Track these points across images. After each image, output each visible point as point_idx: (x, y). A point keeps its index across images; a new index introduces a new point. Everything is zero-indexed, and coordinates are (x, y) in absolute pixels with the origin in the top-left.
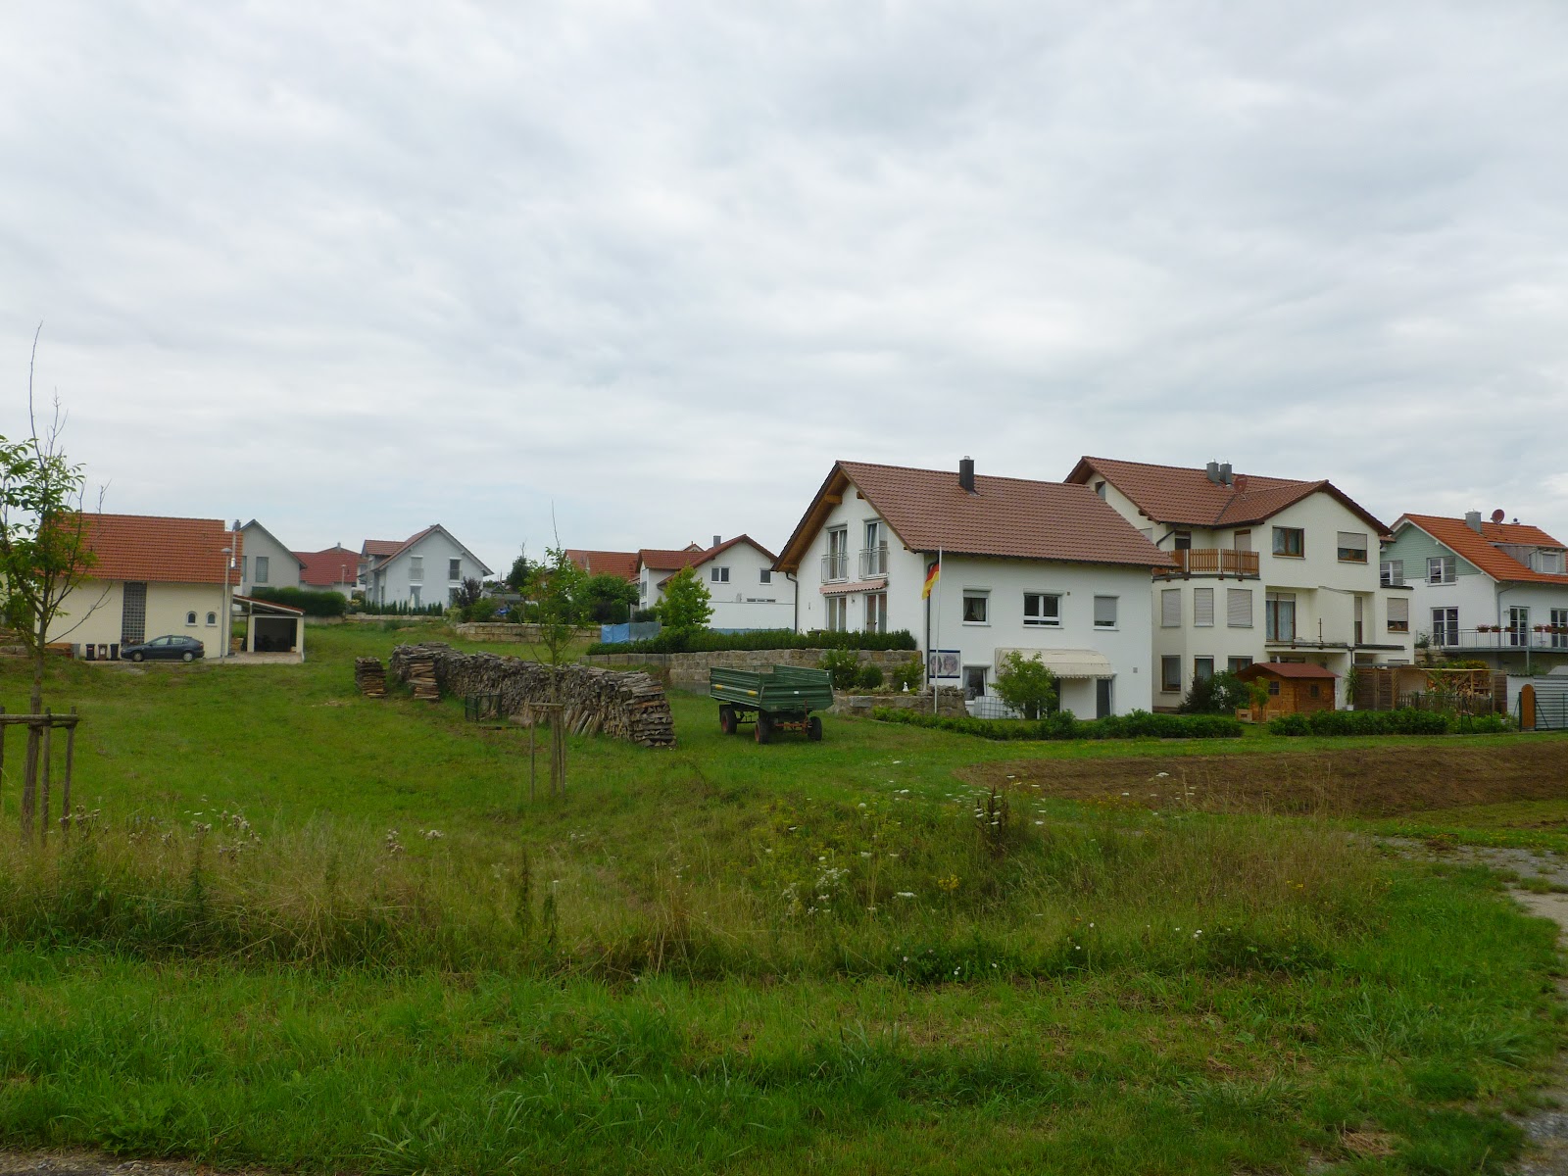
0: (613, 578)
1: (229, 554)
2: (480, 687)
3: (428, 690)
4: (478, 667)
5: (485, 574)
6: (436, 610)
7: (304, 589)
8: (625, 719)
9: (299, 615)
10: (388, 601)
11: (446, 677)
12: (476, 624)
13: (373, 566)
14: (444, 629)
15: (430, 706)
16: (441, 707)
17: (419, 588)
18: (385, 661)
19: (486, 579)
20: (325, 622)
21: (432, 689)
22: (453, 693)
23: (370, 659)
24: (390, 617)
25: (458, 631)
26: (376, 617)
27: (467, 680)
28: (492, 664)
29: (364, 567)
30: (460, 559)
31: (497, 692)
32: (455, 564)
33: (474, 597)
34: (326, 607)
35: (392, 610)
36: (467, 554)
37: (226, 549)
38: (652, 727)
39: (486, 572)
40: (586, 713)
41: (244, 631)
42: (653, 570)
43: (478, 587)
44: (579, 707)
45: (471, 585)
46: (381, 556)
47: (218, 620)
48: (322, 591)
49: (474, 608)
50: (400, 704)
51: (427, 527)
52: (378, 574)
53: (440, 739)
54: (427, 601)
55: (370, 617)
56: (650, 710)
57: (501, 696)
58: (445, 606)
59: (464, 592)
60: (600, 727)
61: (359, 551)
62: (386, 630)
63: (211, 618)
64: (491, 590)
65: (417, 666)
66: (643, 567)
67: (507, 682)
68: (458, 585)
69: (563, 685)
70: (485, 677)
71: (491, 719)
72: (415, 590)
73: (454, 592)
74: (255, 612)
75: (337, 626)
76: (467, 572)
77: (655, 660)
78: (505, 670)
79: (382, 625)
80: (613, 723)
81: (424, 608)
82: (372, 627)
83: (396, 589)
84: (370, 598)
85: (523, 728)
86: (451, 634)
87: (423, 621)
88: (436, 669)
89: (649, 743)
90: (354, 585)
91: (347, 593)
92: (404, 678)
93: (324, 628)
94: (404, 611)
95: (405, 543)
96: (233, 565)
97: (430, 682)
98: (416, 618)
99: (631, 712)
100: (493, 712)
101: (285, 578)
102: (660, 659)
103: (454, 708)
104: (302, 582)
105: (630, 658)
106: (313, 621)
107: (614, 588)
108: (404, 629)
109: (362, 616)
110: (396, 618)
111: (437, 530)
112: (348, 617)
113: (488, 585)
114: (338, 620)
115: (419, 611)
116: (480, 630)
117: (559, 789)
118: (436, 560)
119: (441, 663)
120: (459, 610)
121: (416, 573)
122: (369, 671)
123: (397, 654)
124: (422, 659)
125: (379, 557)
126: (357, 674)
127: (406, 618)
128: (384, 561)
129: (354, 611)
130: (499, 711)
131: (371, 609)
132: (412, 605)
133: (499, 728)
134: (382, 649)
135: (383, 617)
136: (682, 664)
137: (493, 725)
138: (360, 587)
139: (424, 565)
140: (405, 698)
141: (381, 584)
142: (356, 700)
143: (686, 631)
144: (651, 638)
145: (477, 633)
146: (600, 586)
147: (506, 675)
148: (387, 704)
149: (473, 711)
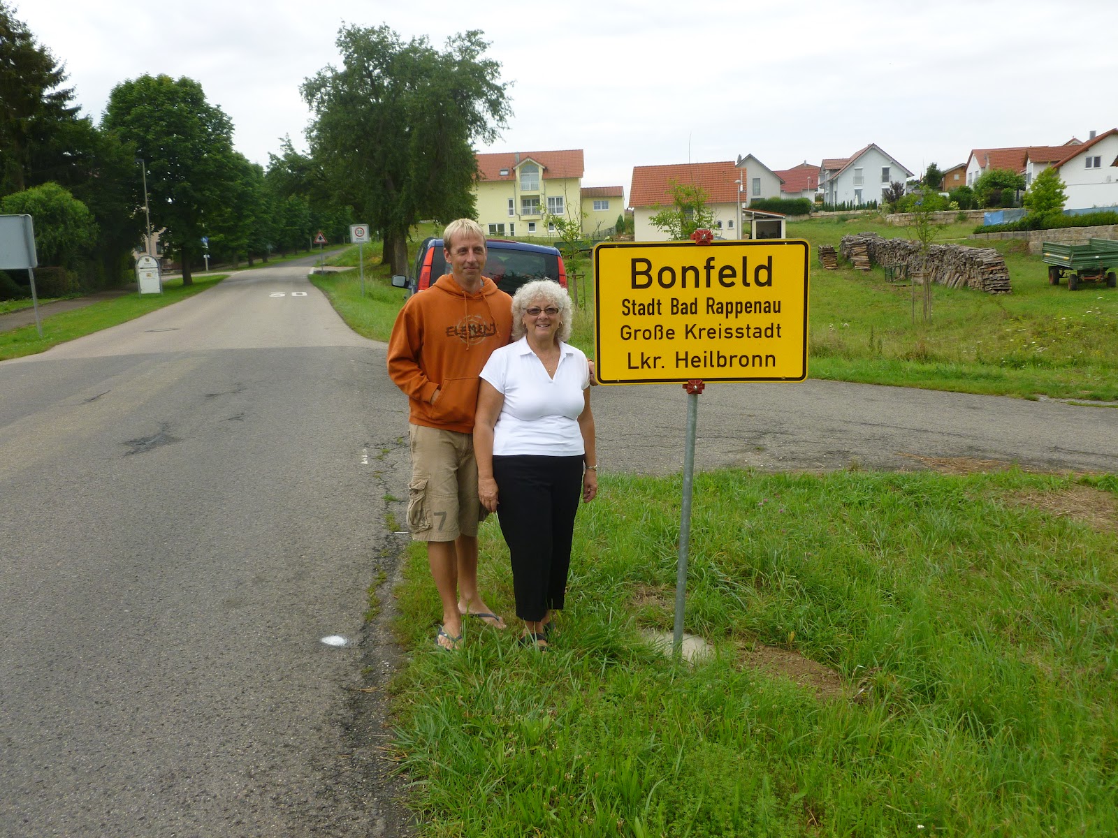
0: (1005, 172)
1: (739, 183)
2: (895, 260)
3: (863, 264)
4: (894, 248)
5: (908, 176)
6: (873, 205)
7: (784, 197)
8: (980, 278)
9: (782, 218)
10: (839, 202)
11: (874, 255)
12: (900, 214)
13: (828, 178)
14: (878, 219)
15: (864, 273)
16: (871, 274)
17: (861, 190)
18: (836, 246)
19: (909, 179)
20: (798, 219)
21: (865, 263)
22: (879, 265)
23: (827, 246)
24: (841, 213)
25: (888, 220)
26: (832, 213)
27: (887, 256)
28: (902, 246)
29: (823, 176)
30: (890, 166)
31: (905, 263)
32: (886, 171)
33: (899, 195)
34: (799, 208)
35: (842, 207)
36: (894, 163)
37: (737, 181)
38: (995, 282)
39: (909, 174)
40: (958, 275)
41: (749, 230)
42: (1037, 163)
43: (901, 188)
44: (954, 271)
45: (897, 187)
46: (835, 169)
47: (735, 225)
48: (796, 198)
49: (899, 203)
50: (846, 272)
51: (866, 146)
52: (832, 182)
53: (868, 293)
54: (866, 199)
55: (828, 213)
56: (995, 272)
57: (907, 267)
58: (879, 202)
59: (891, 192)
60: (966, 283)
61: (819, 165)
62: (838, 222)
63: (731, 224)
64: (913, 187)
65: (856, 249)
66: (1029, 162)
67: (912, 256)
68: (887, 186)
69: (945, 258)
70: (898, 254)
71: (901, 280)
72: (858, 192)
73: (885, 191)
74: (756, 218)
75: (806, 221)
76: (895, 177)
77: (1020, 236)
78: (910, 250)
79: (836, 218)
80: (973, 280)
81: (864, 205)
82: (828, 221)
83: (845, 193)
84: (827, 200)
85: (920, 285)
86: (883, 222)
87: (864, 214)
88: (868, 250)
89: (993, 292)
90: (816, 190)
91: (811, 197)
92: (848, 257)
93: (797, 223)
94: (851, 208)
95: (850, 159)
96: (741, 189)
97: (865, 258)
98: (859, 212)
99: (983, 273)
100: (902, 276)
101: (771, 191)
102: (1023, 235)
103: (878, 274)
104: (782, 191)
105: (1002, 235)
106: (790, 219)
107: (1006, 180)
108: (851, 221)
109: (822, 213)
110: (845, 213)
111: (873, 148)
112: (813, 214)
113: (910, 184)
114: (806, 217)
115: (861, 207)
116: (903, 219)
117: (928, 317)
118: (872, 169)
119: (872, 246)
120: (888, 205)
121: (859, 179)
122: (827, 253)
123: (844, 242)
124: (859, 244)
125: (833, 171)
126: (819, 255)
127: (852, 212)
128: (836, 173)
129: (817, 210)
130: (906, 275)
131: (828, 208)
132: (856, 203)
133: (904, 286)
134: (834, 236)
135: (836, 213)
136: (1038, 238)
137: (902, 284)
138: (821, 191)
139: (864, 173)
140: (850, 269)
141: (835, 189)
142: (819, 271)
143: (1042, 215)
144: (1018, 220)
145: (900, 221)
146: (994, 179)
147: (911, 252)
148: (838, 273)
149: (890, 275)
